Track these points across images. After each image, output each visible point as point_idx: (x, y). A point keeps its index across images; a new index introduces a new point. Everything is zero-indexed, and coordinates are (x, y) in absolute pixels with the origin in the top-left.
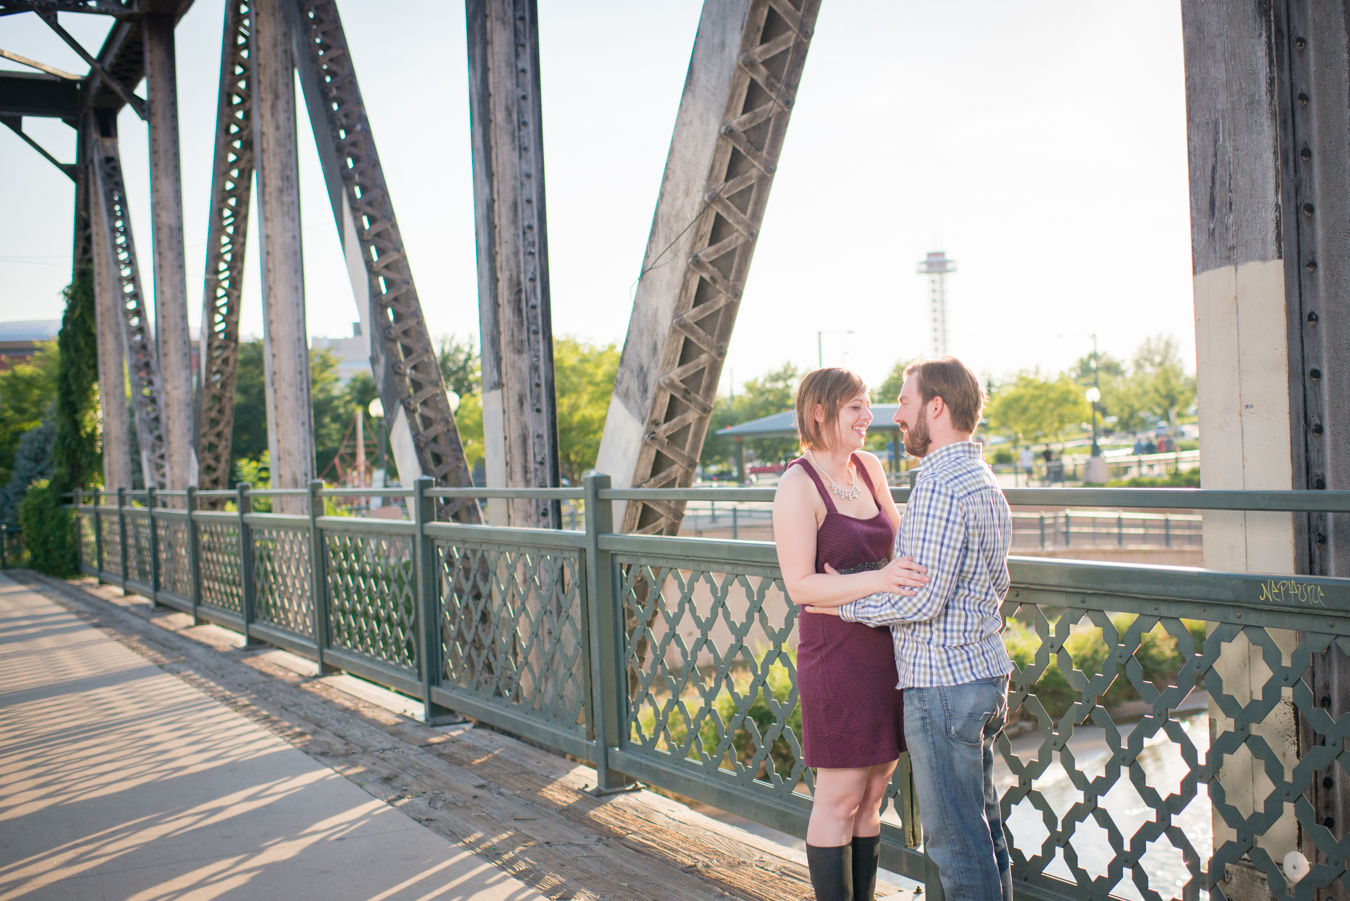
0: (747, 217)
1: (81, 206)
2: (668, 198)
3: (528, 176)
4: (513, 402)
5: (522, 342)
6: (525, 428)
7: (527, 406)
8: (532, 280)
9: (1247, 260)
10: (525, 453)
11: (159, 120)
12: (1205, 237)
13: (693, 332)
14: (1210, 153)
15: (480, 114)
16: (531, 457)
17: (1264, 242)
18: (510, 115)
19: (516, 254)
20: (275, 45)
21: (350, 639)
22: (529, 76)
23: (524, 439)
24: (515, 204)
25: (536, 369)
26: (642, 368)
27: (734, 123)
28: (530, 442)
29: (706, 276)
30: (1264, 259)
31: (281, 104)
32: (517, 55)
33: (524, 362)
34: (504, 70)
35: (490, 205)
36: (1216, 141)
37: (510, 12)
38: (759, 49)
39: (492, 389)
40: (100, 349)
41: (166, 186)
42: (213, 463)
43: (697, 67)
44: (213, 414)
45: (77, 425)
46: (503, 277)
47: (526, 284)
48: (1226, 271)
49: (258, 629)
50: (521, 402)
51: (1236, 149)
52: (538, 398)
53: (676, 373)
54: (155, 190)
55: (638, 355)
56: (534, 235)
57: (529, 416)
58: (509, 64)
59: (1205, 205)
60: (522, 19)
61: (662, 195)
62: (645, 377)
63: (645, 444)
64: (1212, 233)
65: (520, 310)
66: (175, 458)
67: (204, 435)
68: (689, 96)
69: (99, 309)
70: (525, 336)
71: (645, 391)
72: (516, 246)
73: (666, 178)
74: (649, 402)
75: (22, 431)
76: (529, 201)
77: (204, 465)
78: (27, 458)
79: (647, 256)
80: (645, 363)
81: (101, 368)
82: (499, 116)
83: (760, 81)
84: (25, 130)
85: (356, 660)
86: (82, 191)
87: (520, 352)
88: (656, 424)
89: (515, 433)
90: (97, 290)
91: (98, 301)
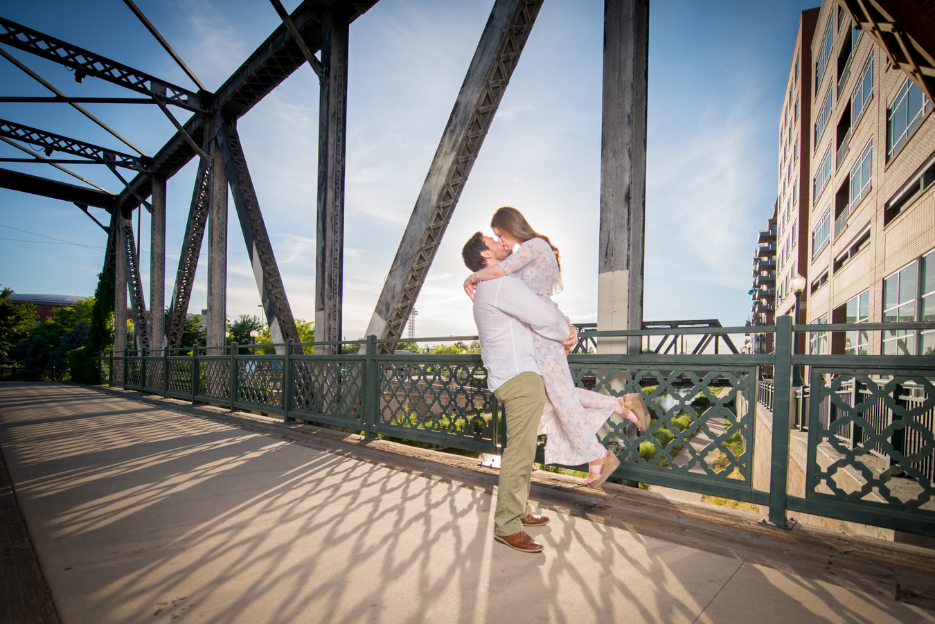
0: (429, 257)
1: (111, 243)
2: (403, 248)
3: (337, 241)
4: (327, 316)
5: (331, 296)
6: (330, 325)
7: (331, 318)
8: (336, 276)
9: (617, 270)
10: (330, 334)
11: (156, 213)
12: (603, 264)
13: (407, 292)
14: (607, 239)
15: (322, 217)
16: (331, 335)
17: (623, 265)
18: (332, 220)
19: (331, 266)
20: (220, 190)
21: (247, 398)
22: (339, 208)
23: (330, 329)
24: (332, 250)
25: (335, 306)
26: (387, 303)
27: (431, 225)
28: (332, 330)
29: (414, 274)
30: (622, 270)
31: (221, 211)
32: (336, 200)
33: (332, 303)
34: (331, 205)
35: (324, 249)
36: (609, 236)
37: (334, 186)
38: (442, 203)
39: (320, 310)
40: (116, 298)
41: (158, 238)
42: (174, 340)
43: (418, 206)
44: (176, 322)
45: (102, 326)
46: (327, 273)
47: (334, 277)
48: (610, 273)
49: (198, 397)
50: (329, 316)
51: (615, 238)
52: (335, 316)
53: (400, 305)
54: (153, 239)
55: (386, 299)
56: (338, 261)
57: (332, 322)
58: (332, 203)
59: (604, 254)
60: (338, 189)
61: (400, 247)
62: (389, 306)
63: (387, 328)
64: (606, 262)
65: (331, 286)
66: (154, 338)
67: (172, 329)
68: (414, 216)
69: (117, 283)
70: (332, 294)
71: (388, 310)
72: (331, 264)
73: (403, 241)
74: (389, 314)
75: (65, 331)
76: (337, 250)
77: (170, 340)
78: (66, 342)
79: (392, 266)
80: (389, 301)
81: (116, 305)
82: (328, 220)
83: (441, 213)
84: (88, 211)
85: (250, 405)
86: (112, 238)
87: (330, 299)
88: (391, 321)
89: (327, 326)
90: (117, 276)
91: (117, 280)
